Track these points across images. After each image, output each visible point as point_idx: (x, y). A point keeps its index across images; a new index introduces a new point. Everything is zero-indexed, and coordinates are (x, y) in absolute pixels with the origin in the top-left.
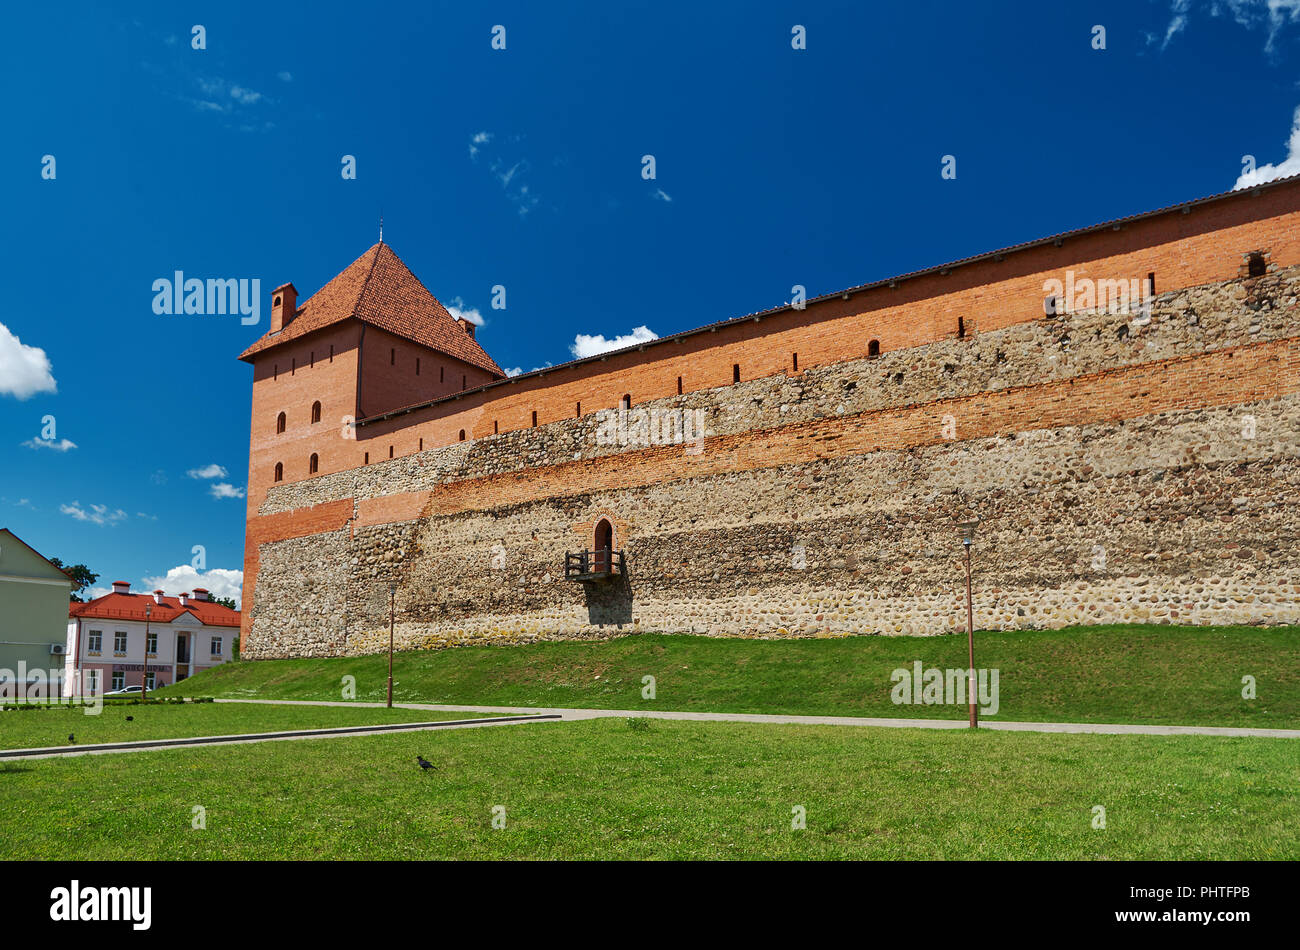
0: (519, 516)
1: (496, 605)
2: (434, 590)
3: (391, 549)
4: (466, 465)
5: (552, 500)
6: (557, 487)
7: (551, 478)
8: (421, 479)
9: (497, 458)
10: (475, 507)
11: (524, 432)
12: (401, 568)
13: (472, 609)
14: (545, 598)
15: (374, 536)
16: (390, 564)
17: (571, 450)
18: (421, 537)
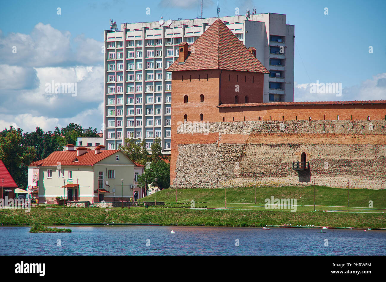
0: (279, 147)
1: (272, 174)
2: (251, 168)
3: (235, 153)
4: (261, 129)
5: (289, 144)
6: (290, 140)
7: (289, 137)
8: (245, 130)
9: (271, 128)
10: (264, 142)
11: (280, 121)
12: (238, 159)
13: (264, 175)
14: (287, 173)
15: (228, 147)
16: (234, 158)
17: (294, 130)
18: (246, 150)
